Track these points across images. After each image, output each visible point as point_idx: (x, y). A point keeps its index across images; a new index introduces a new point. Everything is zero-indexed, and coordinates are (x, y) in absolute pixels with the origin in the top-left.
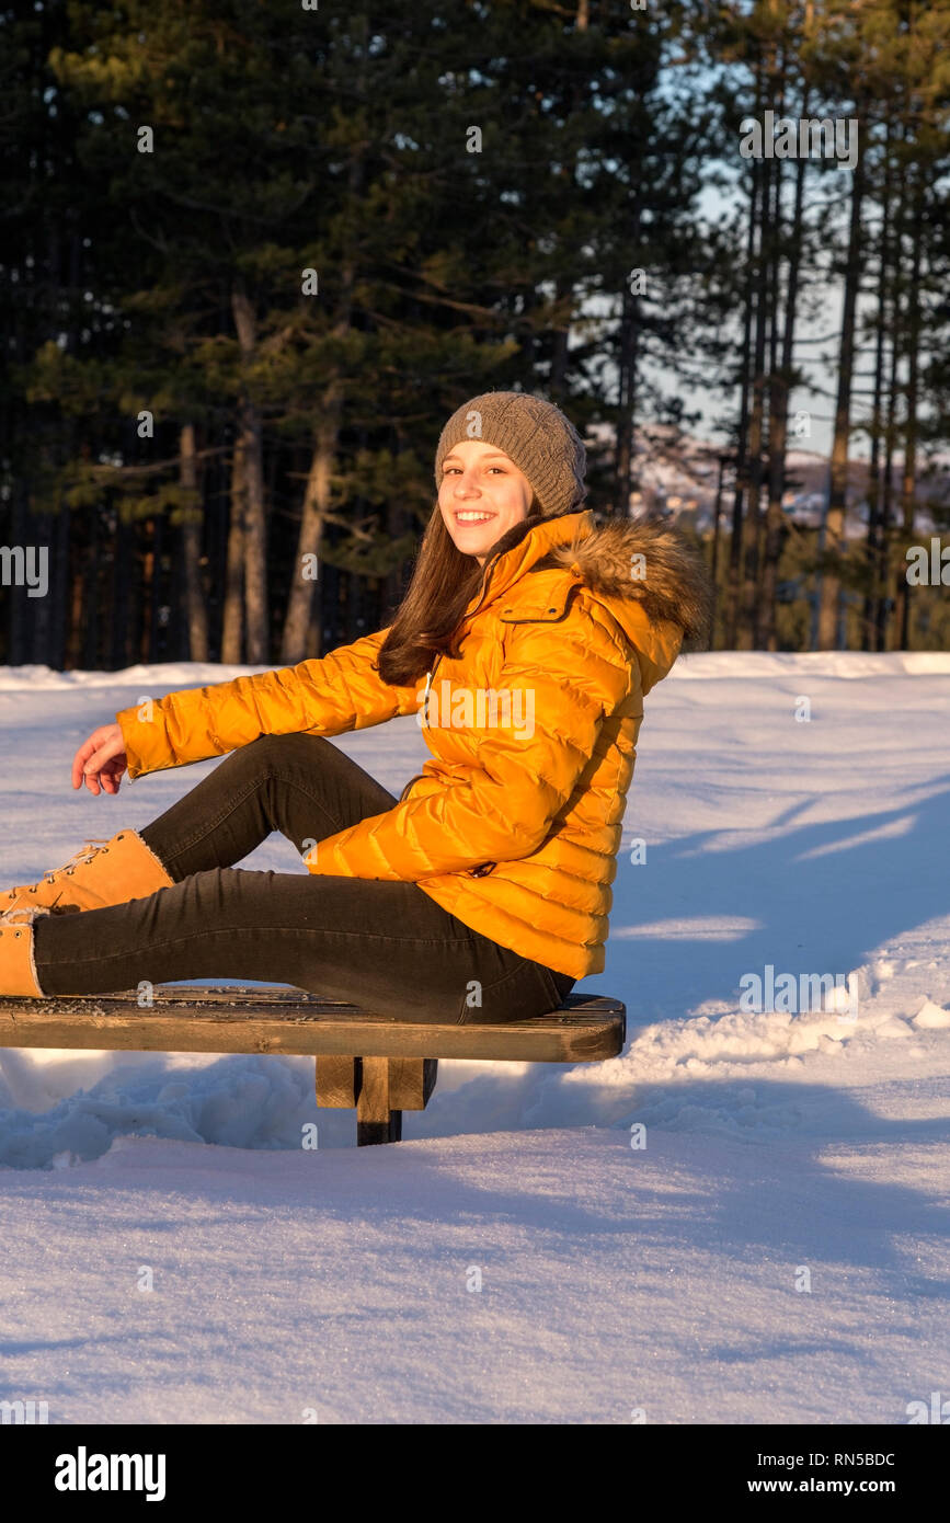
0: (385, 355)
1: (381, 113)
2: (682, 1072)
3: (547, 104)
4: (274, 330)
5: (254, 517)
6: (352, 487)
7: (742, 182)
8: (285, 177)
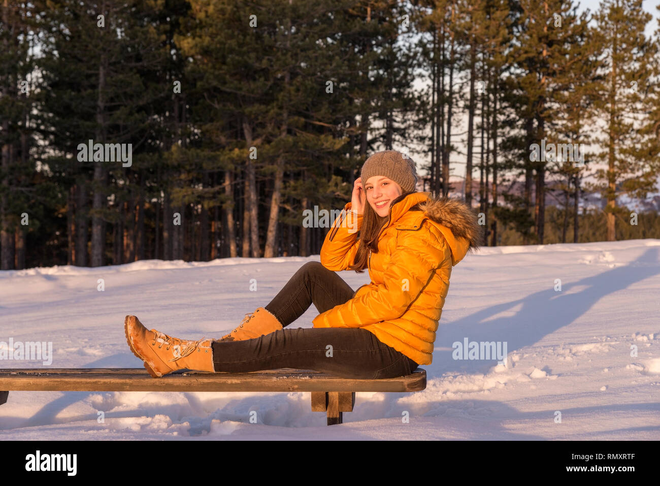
0: (300, 144)
1: (296, 54)
2: (445, 397)
3: (356, 50)
4: (259, 135)
5: (253, 205)
6: (289, 193)
7: (429, 76)
8: (262, 79)
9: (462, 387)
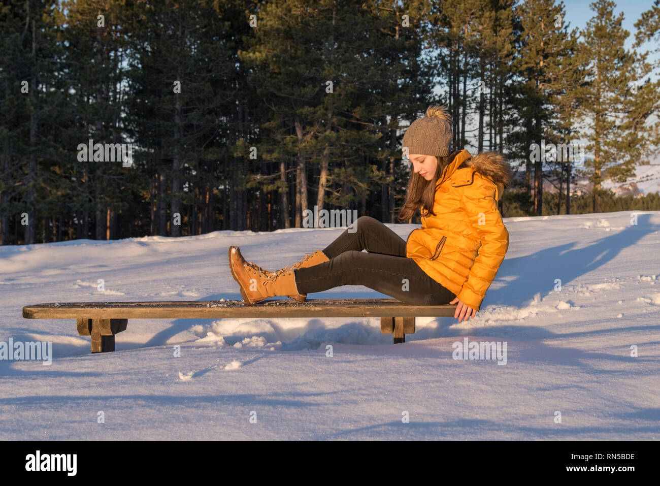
0: (342, 139)
1: (339, 65)
2: (487, 324)
3: (387, 62)
4: (308, 132)
5: (304, 190)
6: (333, 179)
7: (447, 83)
8: (310, 86)
9: (500, 317)
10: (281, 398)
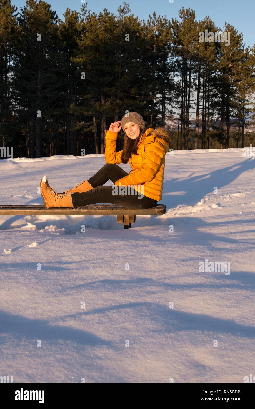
1: (123, 66)
2: (175, 216)
3: (150, 64)
4: (107, 101)
7: (181, 75)
8: (109, 76)
9: (183, 212)
10: (52, 265)
